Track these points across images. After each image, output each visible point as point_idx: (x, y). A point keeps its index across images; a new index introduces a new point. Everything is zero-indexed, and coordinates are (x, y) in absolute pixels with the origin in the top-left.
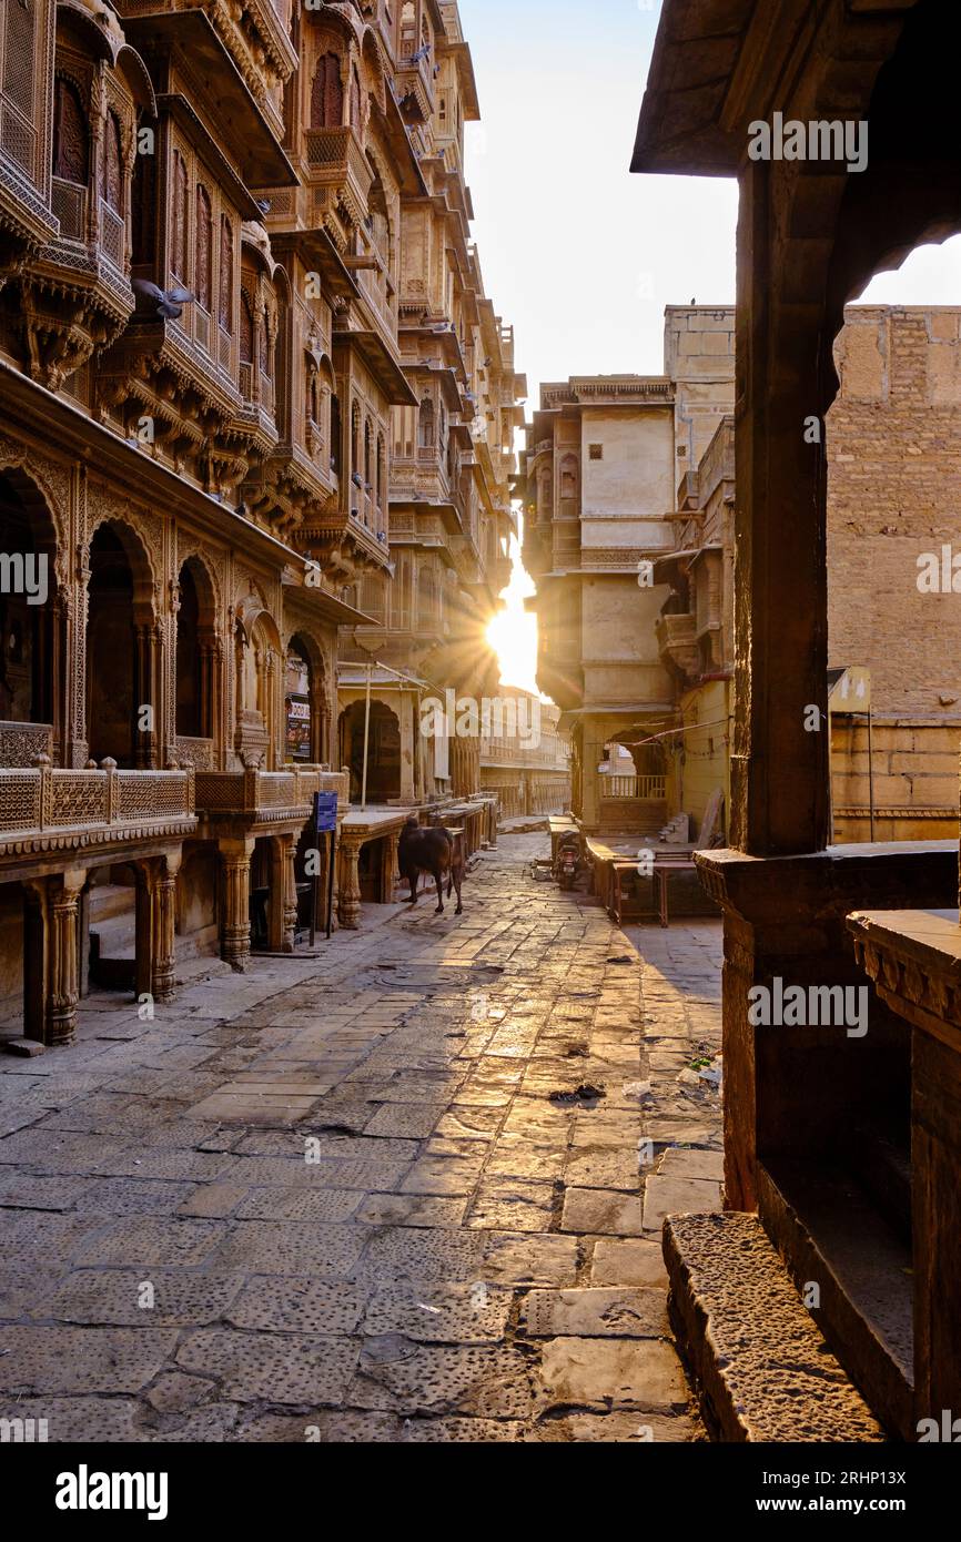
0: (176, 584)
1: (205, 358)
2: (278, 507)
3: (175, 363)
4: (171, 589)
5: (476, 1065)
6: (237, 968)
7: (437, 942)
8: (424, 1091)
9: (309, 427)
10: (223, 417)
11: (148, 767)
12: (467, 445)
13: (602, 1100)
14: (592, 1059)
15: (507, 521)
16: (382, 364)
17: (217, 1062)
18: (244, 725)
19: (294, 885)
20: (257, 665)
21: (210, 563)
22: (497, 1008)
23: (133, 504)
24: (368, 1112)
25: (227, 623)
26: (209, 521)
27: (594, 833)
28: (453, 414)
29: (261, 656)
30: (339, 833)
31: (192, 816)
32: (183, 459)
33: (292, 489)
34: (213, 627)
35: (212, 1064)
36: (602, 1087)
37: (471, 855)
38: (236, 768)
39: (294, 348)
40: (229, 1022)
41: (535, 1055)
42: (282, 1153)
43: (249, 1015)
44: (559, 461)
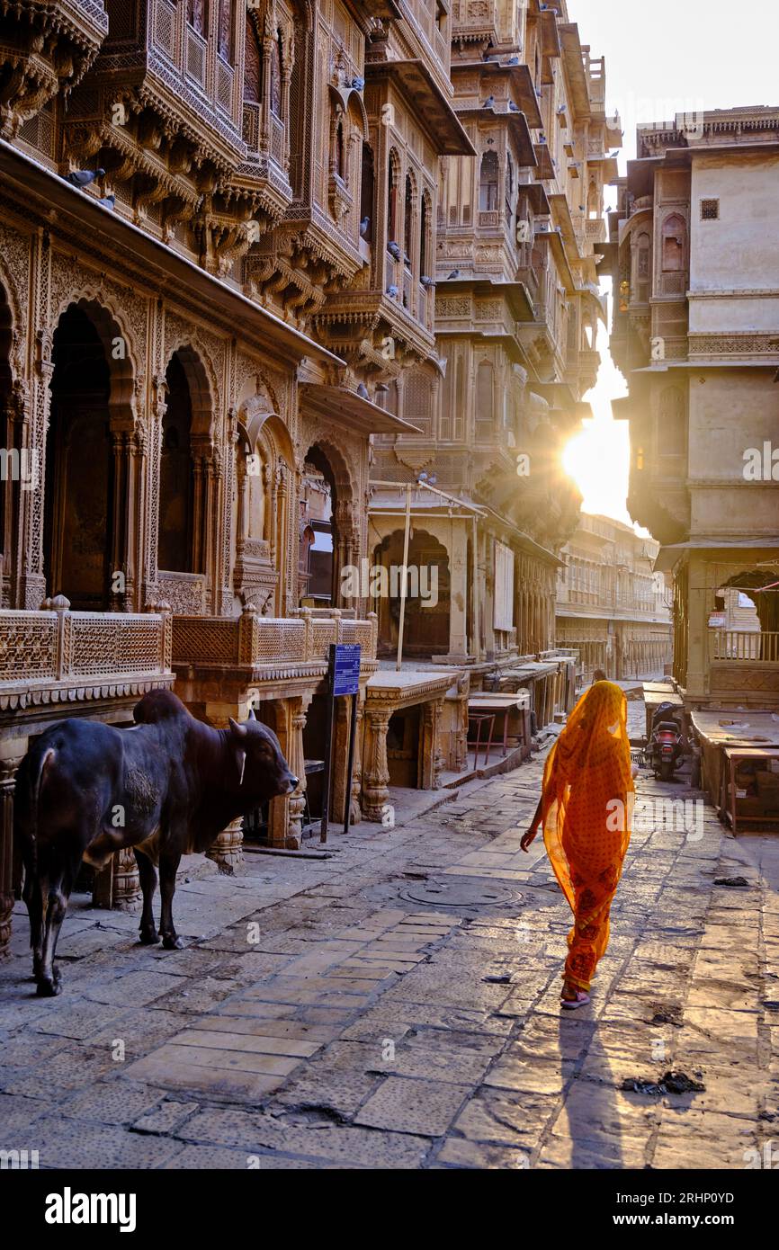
0: (162, 380)
1: (198, 95)
2: (293, 285)
3: (160, 102)
4: (155, 387)
5: (522, 1027)
6: (225, 868)
7: (483, 845)
8: (444, 1062)
9: (333, 184)
10: (221, 170)
11: (122, 609)
12: (541, 208)
13: (699, 1097)
14: (687, 1030)
15: (591, 304)
16: (430, 102)
17: (179, 998)
18: (245, 558)
19: (303, 763)
20: (265, 483)
21: (207, 355)
22: (557, 943)
23: (110, 281)
24: (366, 1088)
25: (227, 430)
26: (205, 301)
27: (702, 705)
28: (524, 170)
29: (269, 471)
30: (362, 697)
31: (168, 672)
32: (173, 225)
33: (310, 262)
34: (208, 435)
35: (171, 1000)
36: (699, 1075)
37: (540, 729)
38: (232, 612)
39: (315, 84)
40: (203, 941)
41: (604, 1018)
42: (241, 1143)
43: (230, 933)
44: (660, 223)
